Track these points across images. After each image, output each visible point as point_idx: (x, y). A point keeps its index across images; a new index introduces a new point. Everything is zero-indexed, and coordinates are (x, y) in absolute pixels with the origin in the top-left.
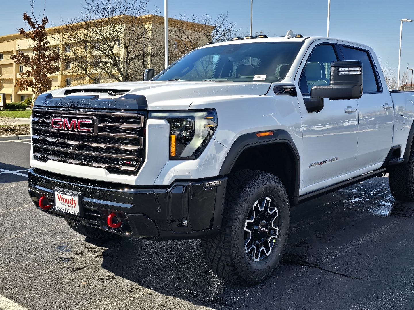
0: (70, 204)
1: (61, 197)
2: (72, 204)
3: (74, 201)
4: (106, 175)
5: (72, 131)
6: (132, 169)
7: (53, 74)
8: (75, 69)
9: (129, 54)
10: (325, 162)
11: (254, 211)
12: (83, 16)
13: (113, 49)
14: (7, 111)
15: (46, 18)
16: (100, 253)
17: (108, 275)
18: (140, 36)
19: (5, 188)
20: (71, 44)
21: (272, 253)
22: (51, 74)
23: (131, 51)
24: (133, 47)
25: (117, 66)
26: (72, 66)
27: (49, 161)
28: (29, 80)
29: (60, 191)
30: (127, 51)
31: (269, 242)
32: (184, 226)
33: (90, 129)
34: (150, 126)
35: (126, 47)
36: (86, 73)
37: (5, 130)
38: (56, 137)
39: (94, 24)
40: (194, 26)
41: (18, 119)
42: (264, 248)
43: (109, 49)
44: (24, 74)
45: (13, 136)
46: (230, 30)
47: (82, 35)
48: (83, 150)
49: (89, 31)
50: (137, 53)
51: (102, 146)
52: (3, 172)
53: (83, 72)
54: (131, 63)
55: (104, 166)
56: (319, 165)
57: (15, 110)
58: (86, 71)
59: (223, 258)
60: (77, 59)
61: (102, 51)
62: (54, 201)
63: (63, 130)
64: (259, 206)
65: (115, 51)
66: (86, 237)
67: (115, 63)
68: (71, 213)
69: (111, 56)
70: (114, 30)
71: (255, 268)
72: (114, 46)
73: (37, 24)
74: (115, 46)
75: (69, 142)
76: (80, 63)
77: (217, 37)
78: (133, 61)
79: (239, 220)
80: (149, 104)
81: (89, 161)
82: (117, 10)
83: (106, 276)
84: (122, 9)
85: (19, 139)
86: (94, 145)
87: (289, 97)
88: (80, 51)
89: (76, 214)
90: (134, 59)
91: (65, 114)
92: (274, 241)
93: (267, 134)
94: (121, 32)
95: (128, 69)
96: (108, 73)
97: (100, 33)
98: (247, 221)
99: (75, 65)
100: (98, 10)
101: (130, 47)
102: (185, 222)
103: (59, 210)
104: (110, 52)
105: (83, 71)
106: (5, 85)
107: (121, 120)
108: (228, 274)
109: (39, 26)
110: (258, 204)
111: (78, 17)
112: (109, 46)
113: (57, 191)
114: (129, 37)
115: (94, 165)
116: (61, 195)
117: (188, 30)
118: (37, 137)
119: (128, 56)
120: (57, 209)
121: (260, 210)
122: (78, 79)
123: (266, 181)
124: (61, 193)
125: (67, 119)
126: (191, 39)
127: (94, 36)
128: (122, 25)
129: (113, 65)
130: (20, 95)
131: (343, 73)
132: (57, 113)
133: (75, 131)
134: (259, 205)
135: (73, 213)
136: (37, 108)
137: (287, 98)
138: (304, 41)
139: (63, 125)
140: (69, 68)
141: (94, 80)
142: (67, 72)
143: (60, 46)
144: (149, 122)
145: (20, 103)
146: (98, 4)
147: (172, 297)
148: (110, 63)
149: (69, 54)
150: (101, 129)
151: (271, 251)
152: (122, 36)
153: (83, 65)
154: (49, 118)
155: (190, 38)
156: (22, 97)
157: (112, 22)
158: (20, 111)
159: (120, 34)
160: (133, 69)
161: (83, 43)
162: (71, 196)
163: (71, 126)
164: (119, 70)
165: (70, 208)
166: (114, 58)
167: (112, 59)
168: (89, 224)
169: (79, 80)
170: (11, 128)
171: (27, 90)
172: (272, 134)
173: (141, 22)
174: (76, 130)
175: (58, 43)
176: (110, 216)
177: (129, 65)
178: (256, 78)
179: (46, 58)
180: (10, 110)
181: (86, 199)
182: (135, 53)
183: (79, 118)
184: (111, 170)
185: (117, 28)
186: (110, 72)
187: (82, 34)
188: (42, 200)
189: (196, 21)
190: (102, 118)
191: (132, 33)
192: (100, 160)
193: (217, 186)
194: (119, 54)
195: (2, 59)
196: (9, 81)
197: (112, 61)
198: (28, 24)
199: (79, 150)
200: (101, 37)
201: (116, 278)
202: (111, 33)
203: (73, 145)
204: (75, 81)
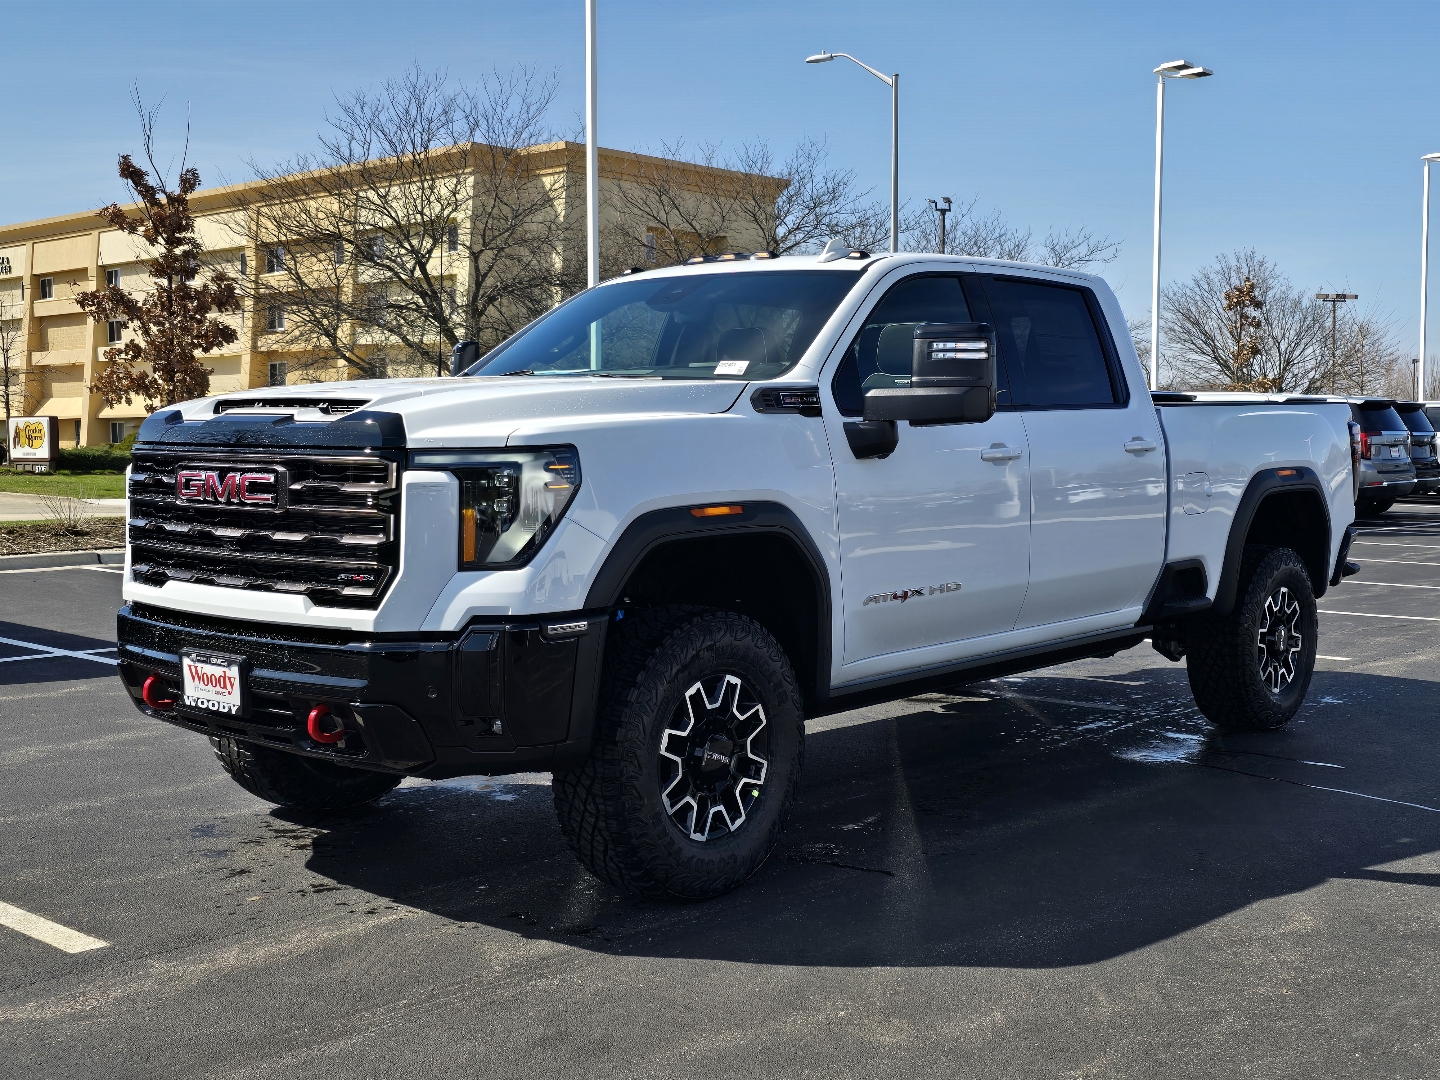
0: (218, 688)
1: (197, 671)
2: (225, 687)
3: (229, 678)
4: (307, 610)
5: (226, 504)
6: (368, 592)
7: (215, 351)
8: (297, 333)
9: (483, 280)
10: (919, 593)
11: (689, 706)
12: (329, 151)
13: (428, 261)
14: (62, 478)
15: (194, 173)
16: (309, 841)
17: (316, 883)
18: (521, 217)
19: (52, 694)
20: (286, 245)
21: (746, 824)
22: (206, 350)
23: (491, 268)
24: (496, 255)
25: (443, 321)
26: (290, 321)
27: (170, 584)
28: (135, 372)
29: (194, 656)
30: (477, 269)
31: (737, 794)
32: (495, 734)
33: (270, 496)
34: (409, 486)
35: (475, 257)
36: (334, 343)
37: (56, 535)
38: (188, 520)
39: (363, 176)
40: (710, 180)
41: (95, 501)
42: (721, 808)
43: (415, 264)
44: (120, 352)
45: (80, 552)
46: (834, 195)
47: (321, 215)
48: (252, 550)
49: (346, 202)
50: (508, 277)
51: (298, 537)
52: (48, 653)
53: (325, 342)
54: (491, 310)
55: (302, 587)
56: (899, 601)
57: (91, 473)
58: (335, 338)
59: (602, 824)
60: (303, 297)
61: (390, 269)
62: (179, 684)
63: (205, 501)
64: (704, 697)
65: (433, 267)
66: (274, 806)
67: (432, 309)
68: (221, 710)
69: (421, 286)
70: (432, 198)
71: (693, 857)
72: (430, 252)
73: (164, 192)
74: (434, 251)
75: (220, 532)
76: (313, 313)
77: (790, 220)
78: (496, 303)
79: (641, 726)
80: (410, 433)
81: (267, 578)
82: (442, 130)
83: (314, 886)
84: (460, 126)
85: (101, 563)
86: (279, 536)
87: (796, 419)
88: (316, 270)
89: (234, 712)
90: (501, 296)
91: (212, 461)
92: (755, 793)
93: (724, 510)
94: (457, 206)
95: (480, 330)
96: (409, 344)
97: (384, 207)
98: (668, 731)
99: (298, 319)
100: (379, 133)
101: (487, 256)
102: (498, 725)
103: (193, 704)
104: (418, 273)
105: (324, 338)
106: (56, 387)
107: (342, 473)
108: (617, 865)
109: (169, 197)
110: (702, 691)
111: (308, 156)
112: (413, 251)
113: (188, 655)
114: (484, 221)
115: (278, 587)
116: (197, 664)
117: (686, 195)
118: (141, 523)
119: (478, 284)
120: (188, 703)
121: (709, 707)
122: (306, 366)
123: (722, 633)
124: (199, 661)
125: (215, 474)
126: (698, 227)
127: (362, 220)
128: (459, 182)
129: (426, 317)
130: (107, 420)
131: (941, 355)
132: (192, 459)
133: (233, 504)
134: (704, 694)
135: (226, 710)
136: (146, 447)
137: (793, 421)
138: (864, 270)
139: (208, 489)
140: (281, 326)
141: (362, 369)
142: (268, 342)
143: (250, 254)
144: (409, 477)
145: (107, 448)
146: (376, 114)
147: (473, 924)
148: (418, 308)
149: (278, 279)
150: (297, 498)
151: (744, 817)
152: (460, 216)
153: (325, 316)
154: (171, 473)
155: (694, 223)
156: (114, 427)
157: (425, 169)
158: (107, 477)
159: (454, 210)
160: (497, 329)
161: (324, 241)
162: (220, 665)
163: (224, 491)
164: (448, 333)
165: (219, 698)
166: (432, 292)
167: (423, 295)
168: (267, 737)
169: (311, 367)
170: (75, 527)
171: (129, 402)
172: (738, 510)
173: (525, 166)
174: (236, 501)
175: (243, 241)
176: (313, 714)
177: (483, 318)
178: (724, 367)
179: (191, 299)
180: (74, 474)
181: (259, 673)
182: (502, 275)
183: (244, 471)
184: (319, 599)
185: (444, 192)
186: (416, 340)
187: (324, 209)
188: (151, 684)
189: (718, 163)
190: (299, 470)
191: (493, 208)
192: (293, 574)
193: (578, 635)
194: (452, 277)
195: (48, 299)
196: (72, 372)
197: (425, 302)
198: (133, 190)
199: (243, 551)
200: (387, 222)
201: (339, 889)
202: (423, 208)
203: (232, 540)
204: (297, 373)
